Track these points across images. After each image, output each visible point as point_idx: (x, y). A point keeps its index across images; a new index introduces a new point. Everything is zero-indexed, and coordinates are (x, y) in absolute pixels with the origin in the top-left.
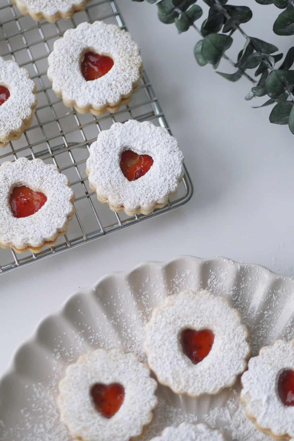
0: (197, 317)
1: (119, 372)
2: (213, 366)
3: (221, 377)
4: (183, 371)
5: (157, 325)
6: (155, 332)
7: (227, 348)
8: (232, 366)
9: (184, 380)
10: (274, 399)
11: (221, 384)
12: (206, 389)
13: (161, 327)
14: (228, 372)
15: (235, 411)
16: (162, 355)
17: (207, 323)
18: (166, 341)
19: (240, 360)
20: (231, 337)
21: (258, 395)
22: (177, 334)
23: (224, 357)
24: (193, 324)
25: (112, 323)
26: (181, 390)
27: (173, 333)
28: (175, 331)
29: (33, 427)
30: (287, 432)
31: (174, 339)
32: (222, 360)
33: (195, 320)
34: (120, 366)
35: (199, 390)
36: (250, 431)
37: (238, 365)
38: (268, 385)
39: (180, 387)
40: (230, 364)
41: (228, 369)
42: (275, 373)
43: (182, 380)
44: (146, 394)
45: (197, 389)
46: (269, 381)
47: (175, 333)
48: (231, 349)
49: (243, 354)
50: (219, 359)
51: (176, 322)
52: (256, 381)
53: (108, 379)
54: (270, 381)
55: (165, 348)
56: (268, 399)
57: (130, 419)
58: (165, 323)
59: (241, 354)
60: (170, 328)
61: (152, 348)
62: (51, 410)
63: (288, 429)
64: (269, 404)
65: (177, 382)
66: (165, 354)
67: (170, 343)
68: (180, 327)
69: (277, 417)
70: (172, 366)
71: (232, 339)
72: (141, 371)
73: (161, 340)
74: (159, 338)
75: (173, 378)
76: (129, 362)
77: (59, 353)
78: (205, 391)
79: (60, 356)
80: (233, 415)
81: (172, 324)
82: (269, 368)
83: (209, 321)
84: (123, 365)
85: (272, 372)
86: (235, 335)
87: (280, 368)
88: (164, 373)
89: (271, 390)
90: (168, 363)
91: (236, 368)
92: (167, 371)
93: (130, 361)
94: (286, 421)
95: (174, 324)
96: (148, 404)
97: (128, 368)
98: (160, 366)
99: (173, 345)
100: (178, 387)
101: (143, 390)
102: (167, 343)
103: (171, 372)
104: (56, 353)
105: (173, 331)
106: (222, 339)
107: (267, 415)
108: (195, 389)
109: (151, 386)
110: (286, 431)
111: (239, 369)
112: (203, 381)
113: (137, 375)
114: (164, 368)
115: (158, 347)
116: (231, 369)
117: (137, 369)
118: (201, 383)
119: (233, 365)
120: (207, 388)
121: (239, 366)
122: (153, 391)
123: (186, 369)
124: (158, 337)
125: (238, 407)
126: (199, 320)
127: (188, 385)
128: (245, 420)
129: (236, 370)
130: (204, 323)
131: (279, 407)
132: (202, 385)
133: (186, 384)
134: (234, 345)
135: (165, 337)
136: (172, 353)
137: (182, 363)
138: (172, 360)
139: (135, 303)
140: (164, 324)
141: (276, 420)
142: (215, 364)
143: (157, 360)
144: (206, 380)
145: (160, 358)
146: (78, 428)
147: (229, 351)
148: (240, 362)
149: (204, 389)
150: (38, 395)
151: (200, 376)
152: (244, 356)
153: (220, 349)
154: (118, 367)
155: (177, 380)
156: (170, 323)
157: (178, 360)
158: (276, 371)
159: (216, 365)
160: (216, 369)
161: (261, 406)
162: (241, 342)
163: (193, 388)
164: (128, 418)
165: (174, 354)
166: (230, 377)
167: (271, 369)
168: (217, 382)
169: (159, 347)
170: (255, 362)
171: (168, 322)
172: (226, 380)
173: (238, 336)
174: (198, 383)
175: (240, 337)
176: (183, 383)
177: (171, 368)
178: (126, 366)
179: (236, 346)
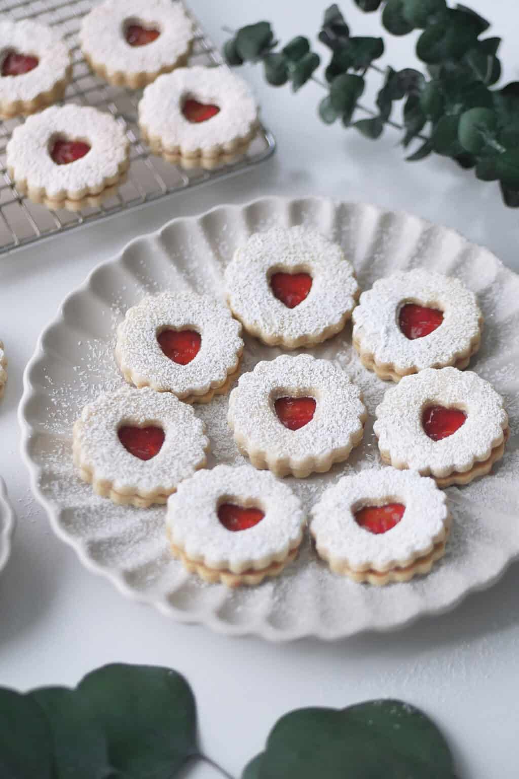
0: (290, 253)
1: (192, 312)
2: (314, 305)
3: (324, 316)
4: (276, 312)
5: (239, 264)
6: (238, 271)
7: (329, 284)
8: (337, 303)
9: (278, 321)
10: (394, 330)
11: (325, 324)
12: (306, 330)
13: (245, 266)
14: (332, 310)
15: (348, 362)
16: (249, 295)
17: (303, 259)
18: (252, 280)
19: (347, 296)
20: (334, 271)
21: (375, 327)
22: (265, 273)
23: (326, 294)
24: (285, 261)
25: (184, 277)
26: (275, 333)
27: (260, 272)
28: (263, 269)
29: (89, 387)
30: (415, 364)
31: (262, 278)
32: (325, 297)
33: (286, 257)
34: (193, 306)
35: (297, 332)
36: (368, 382)
37: (344, 302)
38: (386, 316)
39: (274, 329)
40: (334, 300)
41: (333, 306)
42: (394, 304)
43: (275, 322)
44: (228, 335)
45: (294, 331)
46: (387, 312)
47: (264, 272)
48: (335, 285)
49: (350, 290)
50: (320, 297)
51: (264, 260)
52: (371, 313)
53: (178, 320)
54: (389, 313)
55: (252, 287)
56: (388, 331)
57: (211, 361)
58: (250, 260)
59: (347, 290)
60: (258, 265)
61: (235, 290)
62: (111, 372)
63: (415, 360)
64: (388, 335)
65: (268, 324)
66: (252, 294)
67: (258, 282)
68: (268, 265)
69: (400, 349)
70: (262, 306)
71: (336, 274)
72: (220, 312)
73: (246, 279)
74: (244, 277)
75: (264, 319)
76: (204, 302)
77: (118, 309)
78: (306, 333)
79: (119, 312)
80: (345, 367)
81: (258, 261)
82: (387, 300)
83: (304, 257)
84: (197, 305)
85: (391, 303)
86: (338, 270)
87: (401, 298)
88: (252, 314)
89: (391, 321)
90: (256, 303)
91: (342, 305)
92: (255, 313)
93: (206, 302)
94: (413, 352)
95: (261, 261)
96: (231, 346)
97: (204, 309)
98: (246, 308)
99: (261, 285)
100: (270, 330)
101: (224, 330)
102: (253, 283)
103: (261, 313)
104: (115, 308)
105: (261, 270)
106: (323, 275)
107: (387, 348)
108: (292, 331)
109: (235, 326)
110: (412, 363)
111: (347, 306)
112: (302, 322)
113: (215, 315)
114: (252, 310)
115: (242, 287)
116: (336, 306)
117: (215, 309)
118: (300, 324)
119: (339, 302)
120: (308, 329)
121: (346, 304)
122: (237, 332)
123: (279, 309)
124: (242, 276)
125: (350, 359)
126: (292, 256)
127: (283, 327)
128: (361, 370)
129: (343, 308)
130: (300, 260)
131: (402, 338)
132: (301, 326)
133: (281, 326)
134: (339, 280)
135: (251, 276)
136: (260, 293)
137: (273, 304)
138: (261, 299)
139: (211, 254)
140: (247, 262)
141: (399, 351)
142: (315, 302)
143: (242, 301)
144: (306, 319)
145: (246, 298)
146: (144, 372)
147: (333, 287)
148: (346, 299)
149: (304, 330)
150: (94, 355)
151: (297, 315)
152: (352, 293)
153: (321, 286)
154: (190, 307)
155: (269, 321)
156: (256, 261)
157: (268, 300)
158: (396, 302)
159: (317, 303)
160: (317, 307)
161: (380, 339)
162: (346, 277)
163: (290, 330)
164: (207, 361)
165: (263, 295)
166: (336, 316)
167: (389, 300)
168: (319, 322)
169: (244, 287)
170: (369, 295)
171: (254, 260)
172: (331, 319)
173: (343, 272)
174: (296, 324)
175: (344, 272)
176: (277, 325)
177: (260, 308)
178: (202, 307)
179: (341, 281)
